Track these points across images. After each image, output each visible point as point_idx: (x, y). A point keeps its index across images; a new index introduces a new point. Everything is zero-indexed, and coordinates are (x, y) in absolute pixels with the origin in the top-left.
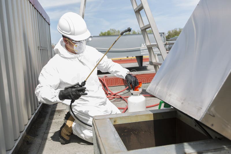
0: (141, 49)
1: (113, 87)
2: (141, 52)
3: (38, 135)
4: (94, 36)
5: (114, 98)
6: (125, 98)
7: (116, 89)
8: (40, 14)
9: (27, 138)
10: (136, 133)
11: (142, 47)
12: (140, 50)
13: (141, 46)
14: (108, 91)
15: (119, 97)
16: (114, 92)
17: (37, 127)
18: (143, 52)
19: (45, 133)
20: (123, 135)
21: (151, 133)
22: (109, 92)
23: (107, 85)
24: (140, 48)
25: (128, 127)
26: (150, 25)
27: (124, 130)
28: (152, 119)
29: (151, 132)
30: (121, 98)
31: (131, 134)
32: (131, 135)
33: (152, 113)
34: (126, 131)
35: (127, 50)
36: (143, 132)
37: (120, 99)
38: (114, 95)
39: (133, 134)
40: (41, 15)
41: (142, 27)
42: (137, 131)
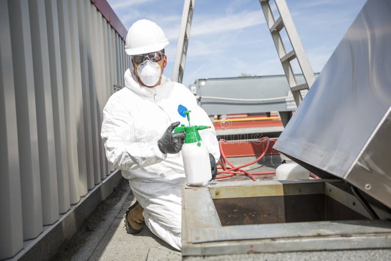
0: (287, 100)
1: (235, 158)
2: (287, 105)
3: (104, 220)
4: (209, 79)
5: (235, 174)
6: (253, 175)
7: (241, 161)
8: (120, 38)
9: (88, 222)
10: (253, 215)
11: (288, 97)
12: (285, 102)
13: (287, 95)
14: (226, 163)
15: (244, 173)
16: (236, 166)
17: (106, 209)
18: (290, 105)
19: (116, 218)
20: (231, 216)
21: (278, 218)
22: (228, 166)
23: (225, 155)
24: (285, 99)
25: (239, 205)
26: (295, 52)
27: (234, 209)
28: (282, 194)
29: (280, 217)
30: (246, 174)
31: (245, 216)
32: (244, 219)
33: (282, 184)
34: (235, 211)
35: (263, 101)
36: (265, 216)
37: (245, 176)
38: (235, 170)
39: (247, 218)
40: (122, 39)
41: (283, 58)
42: (255, 213)
